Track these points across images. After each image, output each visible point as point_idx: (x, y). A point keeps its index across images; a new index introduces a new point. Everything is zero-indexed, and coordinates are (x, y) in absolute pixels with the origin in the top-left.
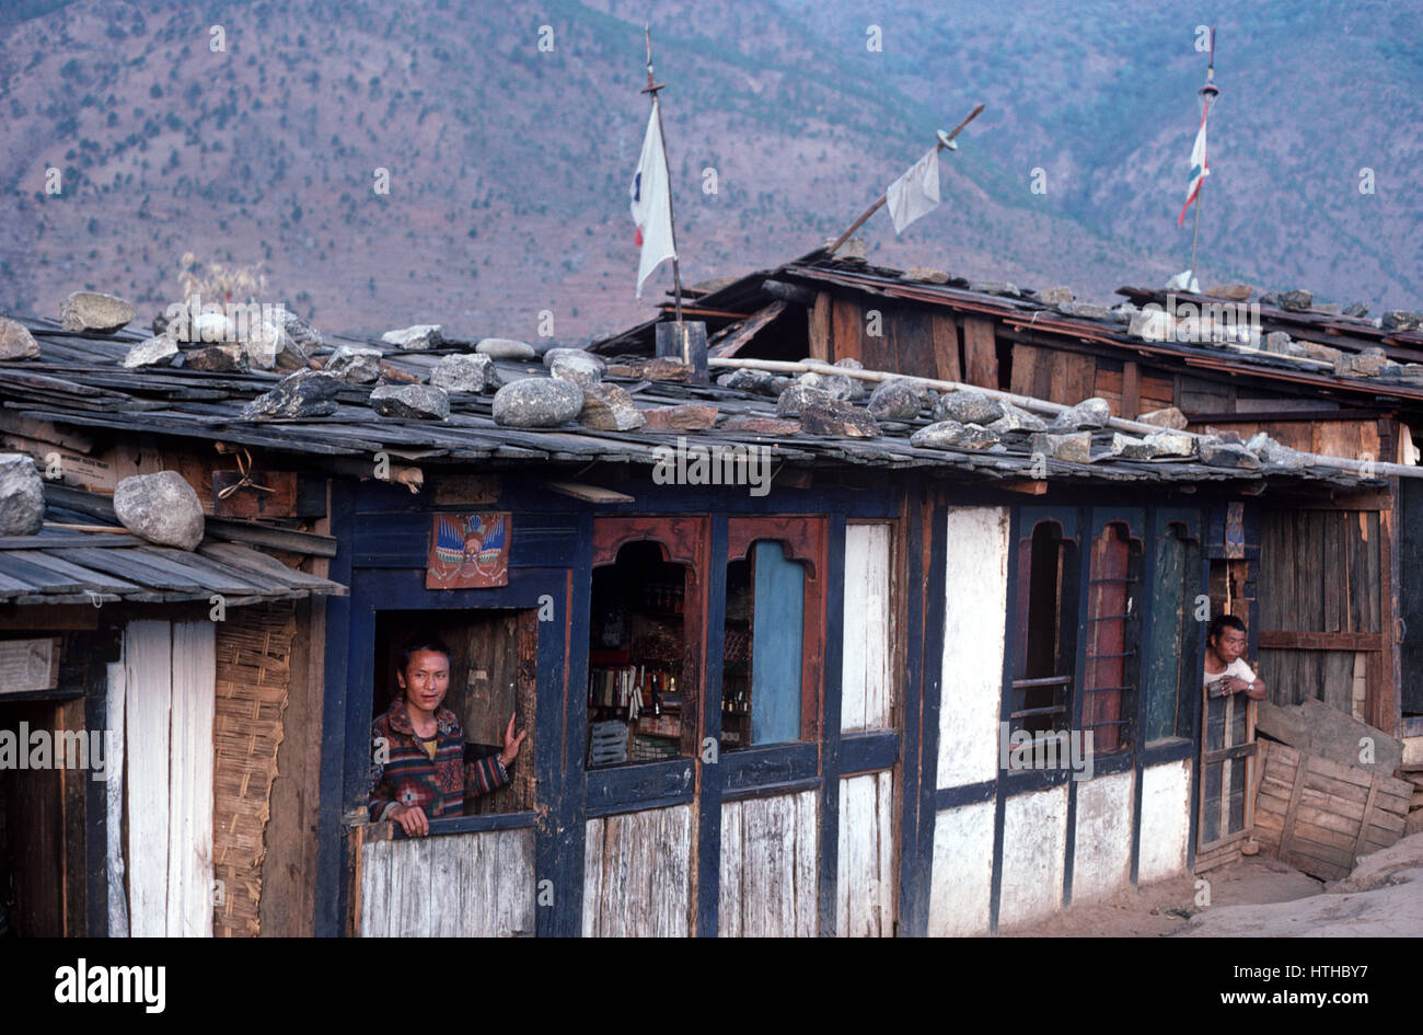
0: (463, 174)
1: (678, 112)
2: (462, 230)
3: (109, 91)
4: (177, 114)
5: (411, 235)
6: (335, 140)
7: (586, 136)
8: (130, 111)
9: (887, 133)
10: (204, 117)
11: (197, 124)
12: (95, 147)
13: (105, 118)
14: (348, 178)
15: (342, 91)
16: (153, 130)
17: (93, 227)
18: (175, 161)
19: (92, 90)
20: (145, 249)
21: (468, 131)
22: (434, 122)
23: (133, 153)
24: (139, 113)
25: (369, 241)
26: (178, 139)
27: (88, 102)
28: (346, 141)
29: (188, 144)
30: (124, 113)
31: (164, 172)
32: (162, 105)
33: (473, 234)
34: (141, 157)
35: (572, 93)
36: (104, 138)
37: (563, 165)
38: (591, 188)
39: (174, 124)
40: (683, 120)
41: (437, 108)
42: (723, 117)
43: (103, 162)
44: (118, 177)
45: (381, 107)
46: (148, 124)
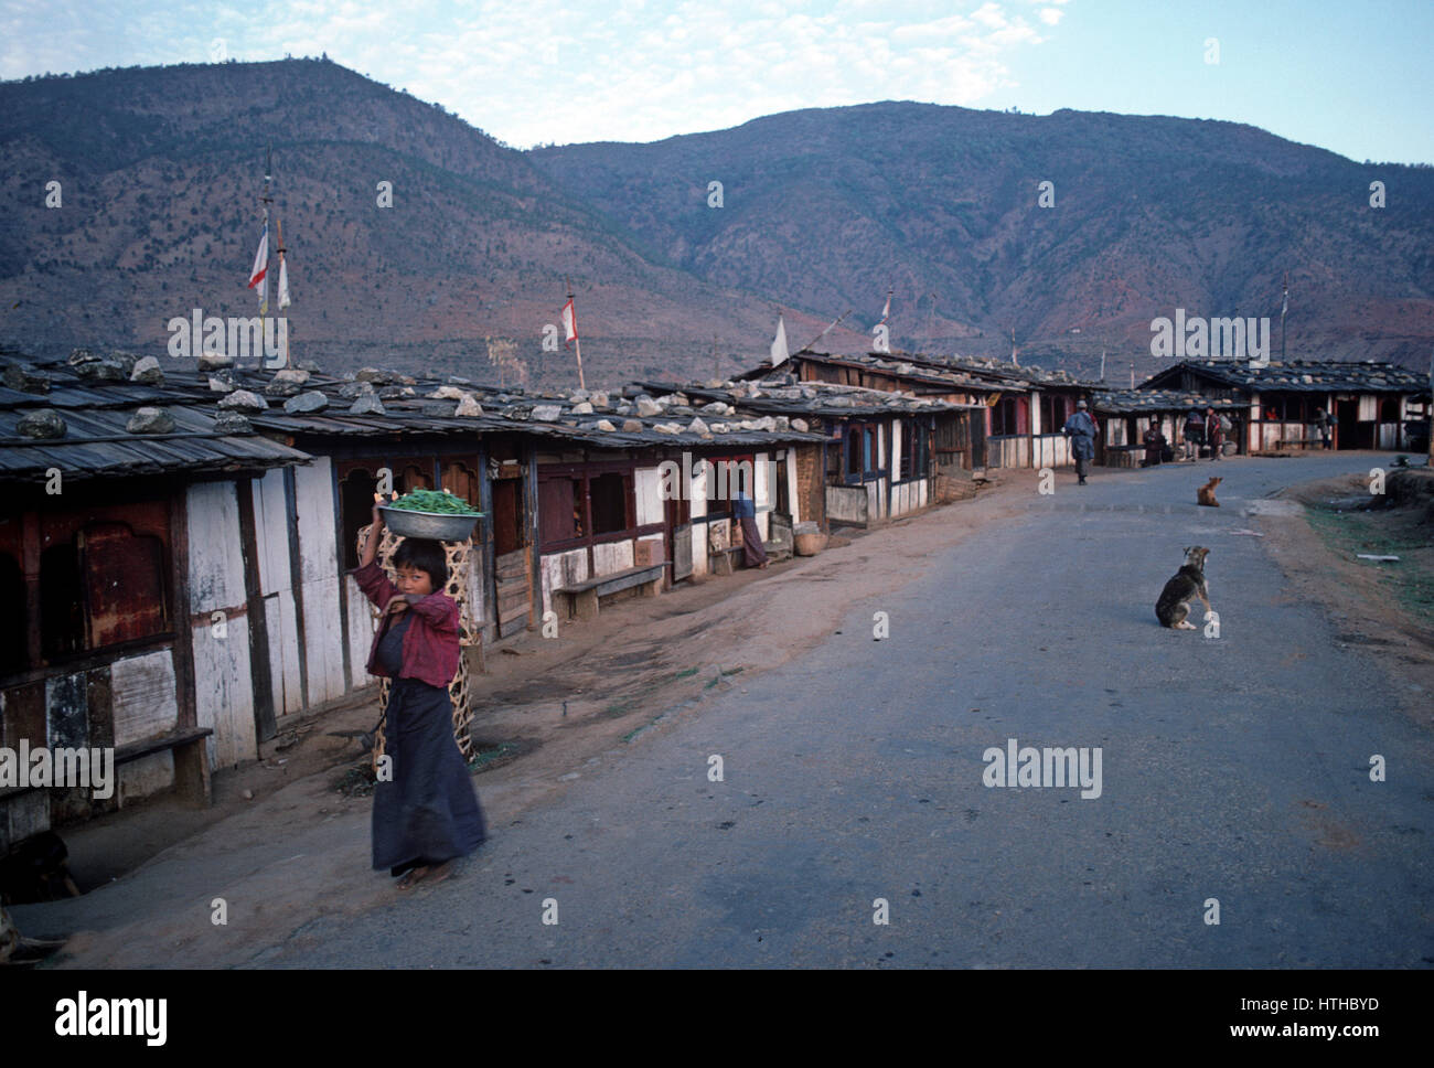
0: (370, 254)
1: (481, 220)
2: (371, 284)
3: (166, 210)
4: (208, 224)
5: (344, 288)
6: (299, 238)
7: (435, 233)
8: (180, 223)
9: (592, 229)
10: (224, 224)
11: (220, 229)
12: (161, 242)
13: (165, 226)
14: (307, 258)
15: (300, 211)
16: (194, 232)
17: (165, 287)
18: (209, 250)
19: (156, 211)
20: (197, 299)
21: (371, 231)
22: (352, 227)
23: (184, 245)
24: (185, 223)
25: (322, 292)
26: (210, 238)
27: (154, 217)
28: (305, 237)
29: (216, 240)
30: (177, 224)
31: (203, 256)
32: (198, 219)
33: (378, 286)
34: (189, 248)
35: (426, 210)
36: (164, 237)
37: (423, 249)
38: (439, 261)
39: (207, 230)
40: (485, 223)
41: (354, 219)
42: (506, 223)
43: (167, 251)
44: (176, 259)
45: (324, 217)
46: (191, 229)
